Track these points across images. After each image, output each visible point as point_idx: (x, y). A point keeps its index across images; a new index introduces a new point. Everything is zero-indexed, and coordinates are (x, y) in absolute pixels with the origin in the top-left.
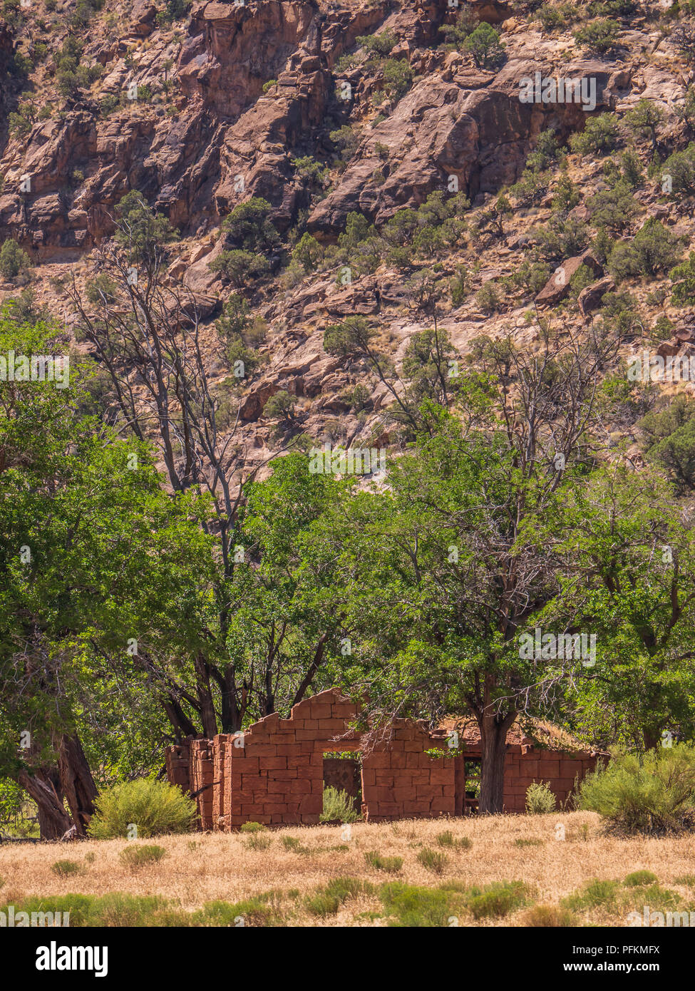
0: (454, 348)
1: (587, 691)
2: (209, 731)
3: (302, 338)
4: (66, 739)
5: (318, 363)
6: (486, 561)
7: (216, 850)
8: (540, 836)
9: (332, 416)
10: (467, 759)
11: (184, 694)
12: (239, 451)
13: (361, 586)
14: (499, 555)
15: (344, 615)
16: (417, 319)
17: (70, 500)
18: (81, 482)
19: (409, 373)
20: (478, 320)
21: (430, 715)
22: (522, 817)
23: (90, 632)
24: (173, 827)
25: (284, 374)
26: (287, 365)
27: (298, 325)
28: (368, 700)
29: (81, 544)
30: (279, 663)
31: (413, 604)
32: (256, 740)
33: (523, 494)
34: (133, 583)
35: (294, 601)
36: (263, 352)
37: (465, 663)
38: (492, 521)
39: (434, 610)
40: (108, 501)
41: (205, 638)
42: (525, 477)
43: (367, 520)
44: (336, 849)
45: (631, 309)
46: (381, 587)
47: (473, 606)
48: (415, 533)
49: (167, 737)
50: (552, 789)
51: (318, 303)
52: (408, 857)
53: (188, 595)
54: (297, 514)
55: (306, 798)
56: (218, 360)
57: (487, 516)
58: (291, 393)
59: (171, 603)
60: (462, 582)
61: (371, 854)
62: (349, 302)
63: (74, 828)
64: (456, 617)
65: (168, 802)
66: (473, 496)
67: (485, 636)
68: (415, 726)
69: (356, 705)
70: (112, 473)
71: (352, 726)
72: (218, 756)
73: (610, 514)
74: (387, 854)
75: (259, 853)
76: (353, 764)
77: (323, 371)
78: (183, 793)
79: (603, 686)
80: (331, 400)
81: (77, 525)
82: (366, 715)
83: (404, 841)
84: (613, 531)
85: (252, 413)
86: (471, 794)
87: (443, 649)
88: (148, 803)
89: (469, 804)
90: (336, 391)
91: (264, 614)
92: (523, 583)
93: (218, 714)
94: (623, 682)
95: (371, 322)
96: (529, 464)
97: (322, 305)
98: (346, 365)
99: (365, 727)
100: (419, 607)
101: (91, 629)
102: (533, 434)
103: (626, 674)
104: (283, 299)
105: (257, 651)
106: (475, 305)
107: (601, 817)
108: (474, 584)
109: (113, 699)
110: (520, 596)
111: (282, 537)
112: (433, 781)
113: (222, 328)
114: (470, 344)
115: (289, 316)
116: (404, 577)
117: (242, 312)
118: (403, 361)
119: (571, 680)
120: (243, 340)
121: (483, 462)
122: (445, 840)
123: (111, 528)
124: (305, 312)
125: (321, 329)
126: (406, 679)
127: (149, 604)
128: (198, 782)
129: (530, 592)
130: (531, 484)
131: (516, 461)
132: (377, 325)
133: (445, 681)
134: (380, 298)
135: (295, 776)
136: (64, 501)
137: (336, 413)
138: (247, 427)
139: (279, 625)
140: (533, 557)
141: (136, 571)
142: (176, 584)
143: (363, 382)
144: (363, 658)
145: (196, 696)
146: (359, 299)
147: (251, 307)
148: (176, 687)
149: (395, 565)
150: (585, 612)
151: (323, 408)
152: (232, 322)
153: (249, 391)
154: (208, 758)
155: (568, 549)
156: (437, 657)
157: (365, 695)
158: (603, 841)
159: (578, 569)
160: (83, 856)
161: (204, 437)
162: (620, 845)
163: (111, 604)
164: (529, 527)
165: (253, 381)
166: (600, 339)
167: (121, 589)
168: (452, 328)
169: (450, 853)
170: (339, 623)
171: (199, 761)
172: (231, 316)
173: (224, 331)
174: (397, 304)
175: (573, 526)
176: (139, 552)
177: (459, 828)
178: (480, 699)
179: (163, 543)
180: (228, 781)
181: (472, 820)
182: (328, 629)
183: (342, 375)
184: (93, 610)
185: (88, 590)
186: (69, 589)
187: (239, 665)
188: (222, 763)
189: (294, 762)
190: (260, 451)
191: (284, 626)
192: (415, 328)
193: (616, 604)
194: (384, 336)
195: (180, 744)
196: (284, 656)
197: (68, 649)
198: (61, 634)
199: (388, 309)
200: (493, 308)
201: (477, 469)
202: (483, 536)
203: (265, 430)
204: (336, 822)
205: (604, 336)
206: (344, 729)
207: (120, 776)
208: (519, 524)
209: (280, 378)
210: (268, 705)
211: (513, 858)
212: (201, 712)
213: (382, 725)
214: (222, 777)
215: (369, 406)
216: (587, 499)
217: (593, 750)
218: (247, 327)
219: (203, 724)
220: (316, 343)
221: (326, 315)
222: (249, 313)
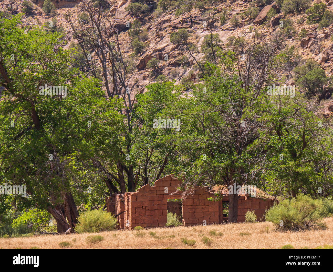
0: (221, 41)
1: (270, 175)
2: (123, 191)
3: (162, 37)
4: (67, 194)
5: (168, 47)
6: (231, 125)
7: (123, 237)
8: (250, 232)
9: (173, 68)
10: (223, 201)
11: (113, 177)
12: (137, 82)
13: (182, 135)
14: (235, 122)
15: (175, 146)
16: (207, 30)
17: (68, 101)
18: (72, 94)
19: (203, 51)
20: (231, 30)
21: (209, 185)
22: (243, 224)
23: (76, 153)
24: (108, 228)
25: (155, 51)
26: (156, 48)
27: (160, 32)
28: (185, 179)
29: (72, 119)
30: (150, 164)
31: (202, 141)
32: (141, 194)
33: (245, 98)
34: (92, 134)
35: (156, 140)
36: (147, 43)
37: (223, 164)
38: (233, 109)
39: (210, 144)
40: (83, 102)
41: (121, 155)
42: (246, 92)
43: (184, 109)
44: (170, 237)
45: (291, 25)
46: (190, 135)
47: (225, 142)
48: (203, 114)
49: (106, 193)
50: (256, 213)
51: (168, 23)
52: (198, 240)
53: (114, 138)
54: (157, 107)
55: (160, 217)
56: (129, 46)
57: (231, 107)
58: (157, 59)
59: (107, 141)
60: (221, 133)
61: (183, 239)
62: (180, 23)
63: (70, 229)
64: (219, 146)
65: (106, 219)
66: (225, 99)
67: (230, 154)
68: (203, 189)
69: (180, 181)
70: (84, 91)
71: (179, 189)
72: (126, 200)
73: (279, 106)
74: (189, 239)
75: (140, 238)
76: (179, 204)
77: (170, 50)
78: (112, 215)
79: (276, 173)
80: (173, 62)
81: (71, 111)
82: (184, 185)
83: (197, 234)
84: (280, 113)
85: (142, 67)
86: (225, 215)
87: (214, 159)
88: (98, 219)
89: (224, 219)
90: (175, 58)
91: (144, 145)
92: (245, 133)
93: (126, 184)
94: (284, 171)
95: (189, 31)
96: (247, 87)
97: (169, 24)
98: (179, 48)
99: (183, 189)
100: (204, 142)
101: (76, 152)
102: (248, 75)
103: (285, 168)
104: (154, 22)
105: (141, 160)
106: (230, 24)
107: (274, 224)
108: (226, 134)
109: (85, 179)
110: (244, 138)
111: (151, 116)
112: (210, 210)
113: (130, 33)
114: (228, 39)
115: (157, 29)
116: (198, 131)
117: (138, 27)
118: (201, 46)
119: (263, 170)
120: (139, 38)
121: (229, 86)
122: (213, 233)
123: (84, 112)
124: (163, 27)
125: (169, 33)
126: (199, 171)
127: (99, 142)
128: (119, 211)
129: (247, 137)
130: (248, 94)
131: (242, 85)
132: (191, 32)
133: (214, 171)
134: (193, 22)
135: (156, 208)
136: (65, 102)
137: (175, 66)
138: (140, 72)
139: (150, 149)
140: (249, 123)
141: (94, 129)
142: (110, 134)
143: (186, 55)
144: (183, 162)
145: (118, 178)
146: (184, 22)
147: (142, 25)
148: (110, 174)
149: (195, 126)
150: (269, 144)
151: (170, 64)
152: (134, 31)
153: (141, 58)
154: (122, 201)
155: (262, 120)
156: (211, 162)
157: (184, 177)
158: (274, 233)
159: (266, 128)
160: (72, 240)
161: (121, 77)
162: (281, 234)
163: (84, 142)
164: (247, 111)
165: (143, 54)
166: (278, 37)
167: (88, 136)
168: (221, 33)
169: (214, 238)
170: (173, 149)
171: (119, 203)
172: (134, 29)
173: (131, 35)
174: (199, 24)
175: (264, 111)
176: (95, 121)
177: (219, 228)
178: (228, 178)
179: (104, 118)
180: (130, 210)
181: (224, 225)
182: (169, 151)
183: (177, 52)
184: (77, 144)
185: (75, 137)
186: (68, 136)
187: (134, 166)
188: (128, 203)
189: (156, 203)
190: (145, 81)
191: (152, 150)
192: (206, 33)
193: (282, 141)
194: (194, 36)
195: (112, 196)
196: (152, 161)
197: (67, 160)
198: (64, 154)
199: (195, 26)
200: (237, 25)
201: (227, 89)
202: (229, 115)
203: (147, 73)
204: (172, 226)
205: (280, 37)
206: (175, 190)
207: (89, 208)
208: (243, 110)
209: (153, 53)
210: (146, 181)
211: (239, 240)
212: (120, 184)
213: (190, 188)
214: (128, 209)
215: (188, 64)
216: (270, 100)
217: (272, 198)
218: (140, 33)
219: (121, 188)
220: (167, 39)
221: (171, 28)
222: (141, 27)
